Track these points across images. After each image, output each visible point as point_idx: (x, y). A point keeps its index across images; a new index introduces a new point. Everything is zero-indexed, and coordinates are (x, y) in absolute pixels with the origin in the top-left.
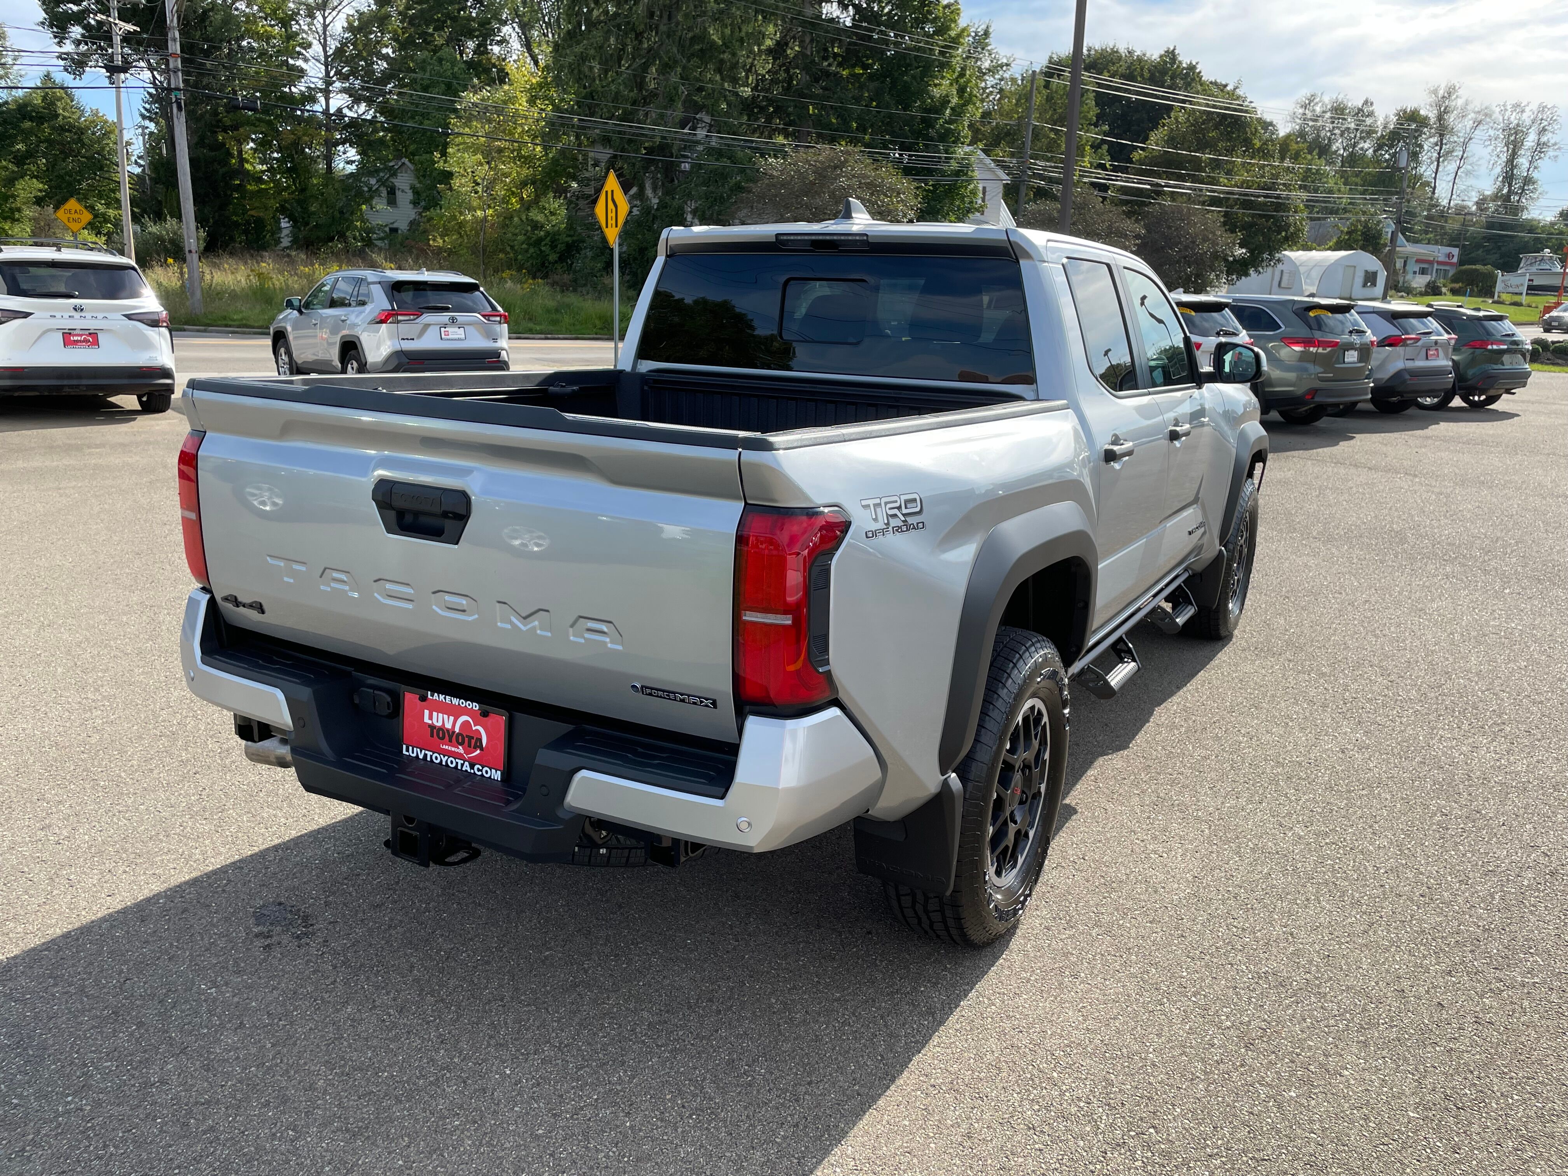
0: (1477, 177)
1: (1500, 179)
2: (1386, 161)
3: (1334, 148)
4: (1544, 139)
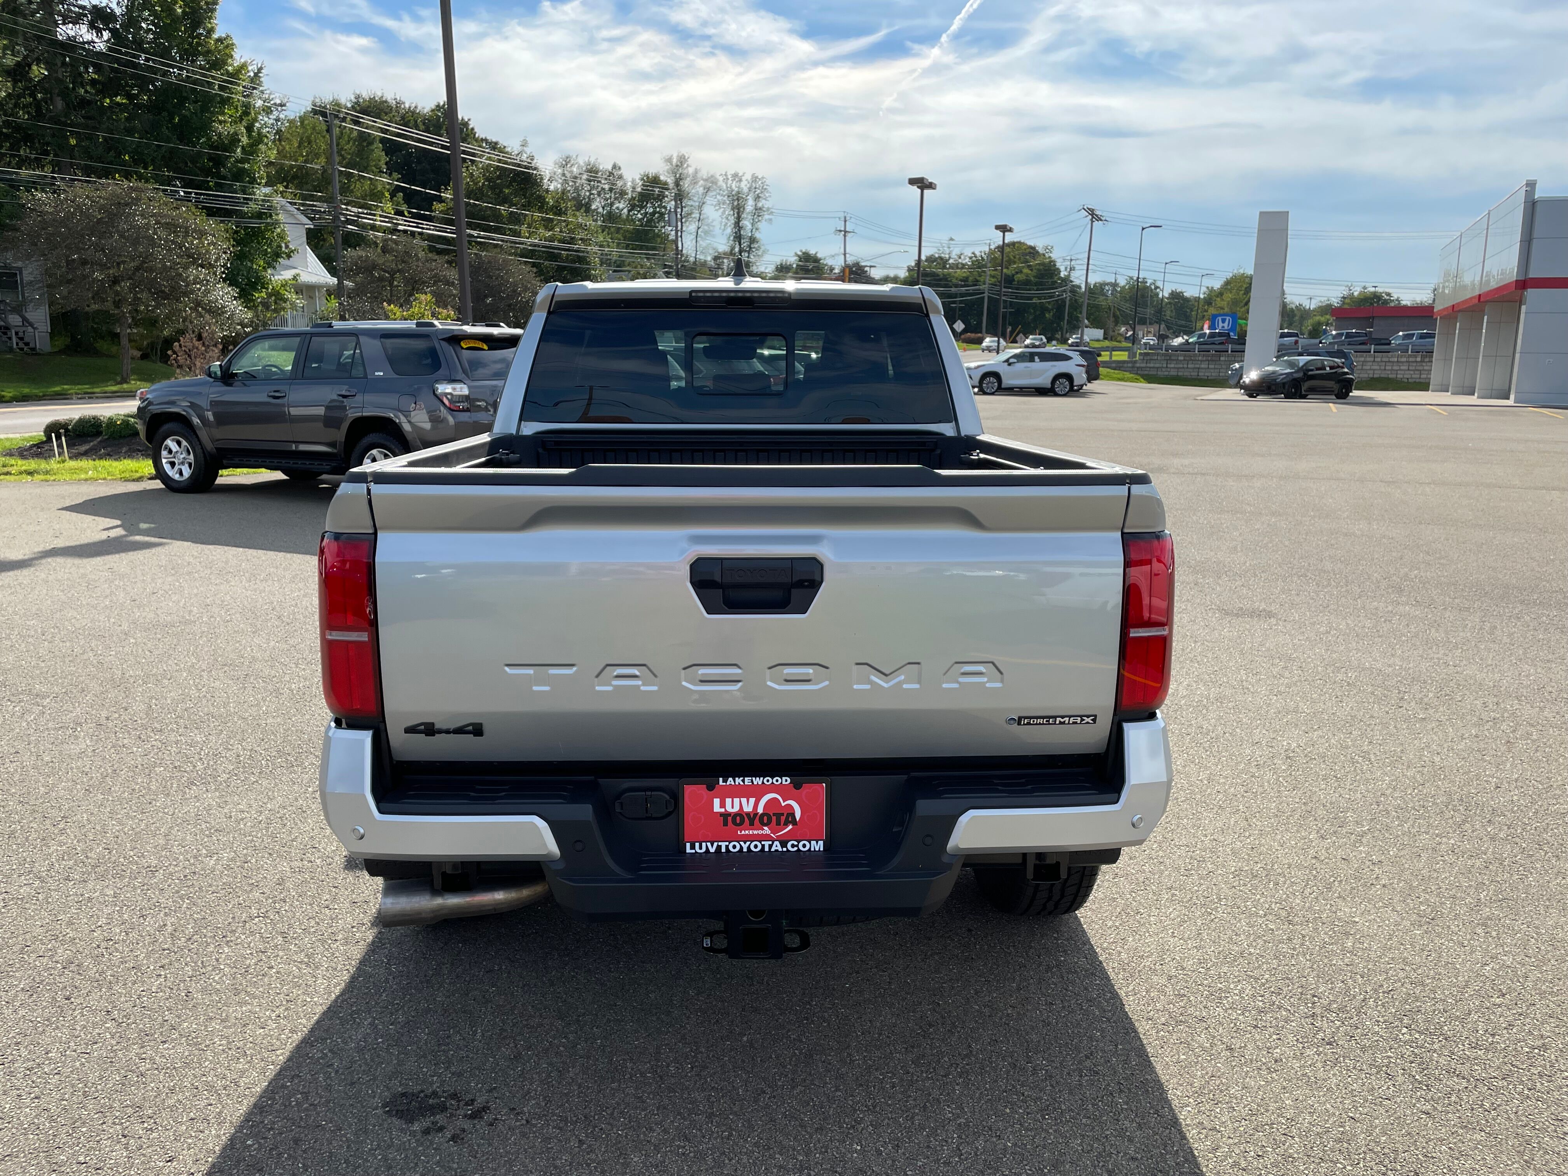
0: (714, 236)
1: (732, 238)
2: (640, 220)
3: (593, 207)
4: (760, 205)
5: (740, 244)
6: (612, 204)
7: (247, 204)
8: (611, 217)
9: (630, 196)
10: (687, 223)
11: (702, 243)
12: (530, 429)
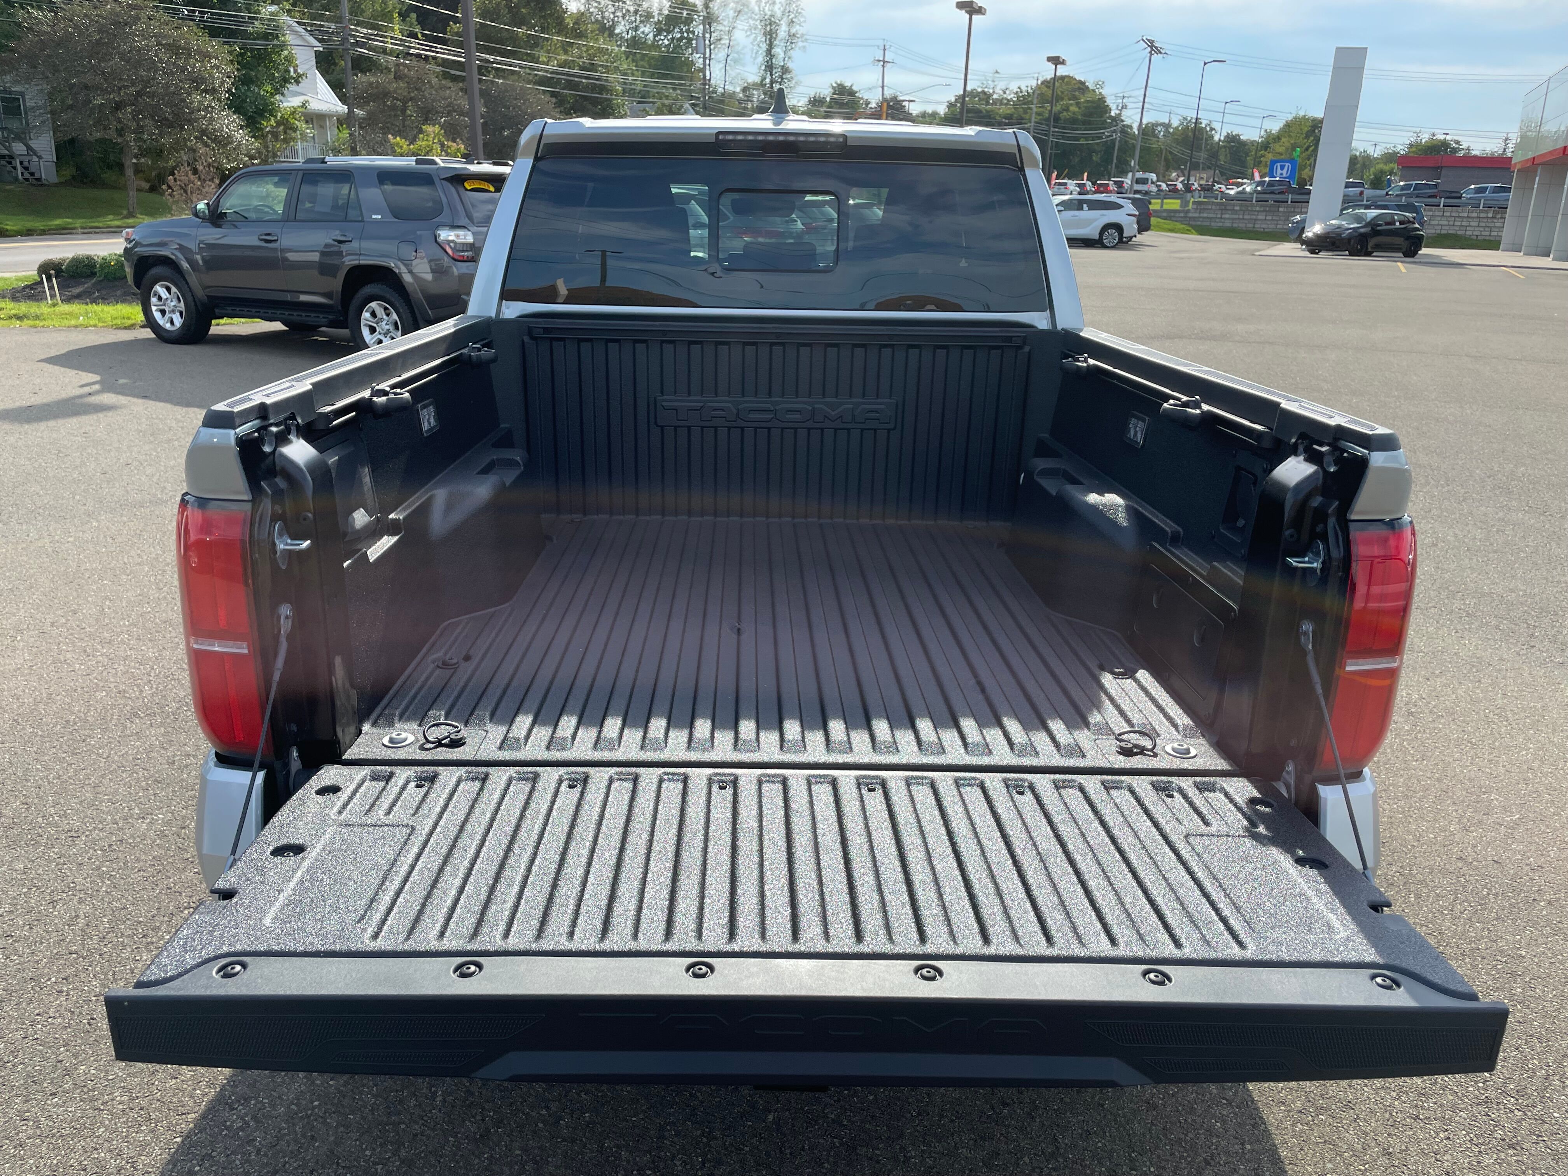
1: (763, 67)
2: (666, 46)
3: (617, 31)
4: (793, 31)
5: (771, 75)
6: (636, 29)
7: (253, 23)
8: (635, 42)
9: (656, 19)
10: (716, 50)
11: (732, 73)
12: (513, 310)
